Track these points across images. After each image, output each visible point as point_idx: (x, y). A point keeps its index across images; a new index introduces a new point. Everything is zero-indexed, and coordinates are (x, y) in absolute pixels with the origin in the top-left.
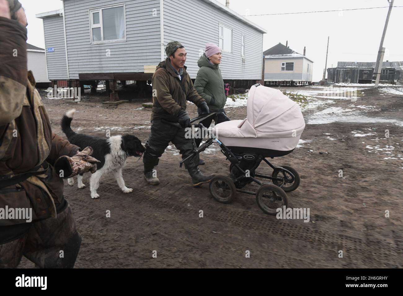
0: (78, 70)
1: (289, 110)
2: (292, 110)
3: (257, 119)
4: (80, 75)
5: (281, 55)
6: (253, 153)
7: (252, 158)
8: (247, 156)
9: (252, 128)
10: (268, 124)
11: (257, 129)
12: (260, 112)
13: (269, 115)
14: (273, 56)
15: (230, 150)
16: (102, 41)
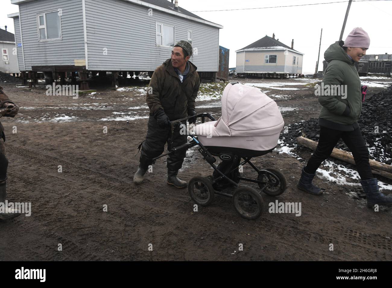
0: (31, 63)
1: (263, 108)
2: (266, 107)
3: (230, 117)
4: (33, 67)
5: (265, 48)
6: (230, 153)
7: (228, 157)
8: (224, 156)
9: (226, 127)
10: (241, 122)
11: (231, 127)
12: (233, 109)
13: (242, 112)
14: (257, 48)
15: (207, 149)
16: (47, 40)
